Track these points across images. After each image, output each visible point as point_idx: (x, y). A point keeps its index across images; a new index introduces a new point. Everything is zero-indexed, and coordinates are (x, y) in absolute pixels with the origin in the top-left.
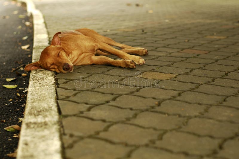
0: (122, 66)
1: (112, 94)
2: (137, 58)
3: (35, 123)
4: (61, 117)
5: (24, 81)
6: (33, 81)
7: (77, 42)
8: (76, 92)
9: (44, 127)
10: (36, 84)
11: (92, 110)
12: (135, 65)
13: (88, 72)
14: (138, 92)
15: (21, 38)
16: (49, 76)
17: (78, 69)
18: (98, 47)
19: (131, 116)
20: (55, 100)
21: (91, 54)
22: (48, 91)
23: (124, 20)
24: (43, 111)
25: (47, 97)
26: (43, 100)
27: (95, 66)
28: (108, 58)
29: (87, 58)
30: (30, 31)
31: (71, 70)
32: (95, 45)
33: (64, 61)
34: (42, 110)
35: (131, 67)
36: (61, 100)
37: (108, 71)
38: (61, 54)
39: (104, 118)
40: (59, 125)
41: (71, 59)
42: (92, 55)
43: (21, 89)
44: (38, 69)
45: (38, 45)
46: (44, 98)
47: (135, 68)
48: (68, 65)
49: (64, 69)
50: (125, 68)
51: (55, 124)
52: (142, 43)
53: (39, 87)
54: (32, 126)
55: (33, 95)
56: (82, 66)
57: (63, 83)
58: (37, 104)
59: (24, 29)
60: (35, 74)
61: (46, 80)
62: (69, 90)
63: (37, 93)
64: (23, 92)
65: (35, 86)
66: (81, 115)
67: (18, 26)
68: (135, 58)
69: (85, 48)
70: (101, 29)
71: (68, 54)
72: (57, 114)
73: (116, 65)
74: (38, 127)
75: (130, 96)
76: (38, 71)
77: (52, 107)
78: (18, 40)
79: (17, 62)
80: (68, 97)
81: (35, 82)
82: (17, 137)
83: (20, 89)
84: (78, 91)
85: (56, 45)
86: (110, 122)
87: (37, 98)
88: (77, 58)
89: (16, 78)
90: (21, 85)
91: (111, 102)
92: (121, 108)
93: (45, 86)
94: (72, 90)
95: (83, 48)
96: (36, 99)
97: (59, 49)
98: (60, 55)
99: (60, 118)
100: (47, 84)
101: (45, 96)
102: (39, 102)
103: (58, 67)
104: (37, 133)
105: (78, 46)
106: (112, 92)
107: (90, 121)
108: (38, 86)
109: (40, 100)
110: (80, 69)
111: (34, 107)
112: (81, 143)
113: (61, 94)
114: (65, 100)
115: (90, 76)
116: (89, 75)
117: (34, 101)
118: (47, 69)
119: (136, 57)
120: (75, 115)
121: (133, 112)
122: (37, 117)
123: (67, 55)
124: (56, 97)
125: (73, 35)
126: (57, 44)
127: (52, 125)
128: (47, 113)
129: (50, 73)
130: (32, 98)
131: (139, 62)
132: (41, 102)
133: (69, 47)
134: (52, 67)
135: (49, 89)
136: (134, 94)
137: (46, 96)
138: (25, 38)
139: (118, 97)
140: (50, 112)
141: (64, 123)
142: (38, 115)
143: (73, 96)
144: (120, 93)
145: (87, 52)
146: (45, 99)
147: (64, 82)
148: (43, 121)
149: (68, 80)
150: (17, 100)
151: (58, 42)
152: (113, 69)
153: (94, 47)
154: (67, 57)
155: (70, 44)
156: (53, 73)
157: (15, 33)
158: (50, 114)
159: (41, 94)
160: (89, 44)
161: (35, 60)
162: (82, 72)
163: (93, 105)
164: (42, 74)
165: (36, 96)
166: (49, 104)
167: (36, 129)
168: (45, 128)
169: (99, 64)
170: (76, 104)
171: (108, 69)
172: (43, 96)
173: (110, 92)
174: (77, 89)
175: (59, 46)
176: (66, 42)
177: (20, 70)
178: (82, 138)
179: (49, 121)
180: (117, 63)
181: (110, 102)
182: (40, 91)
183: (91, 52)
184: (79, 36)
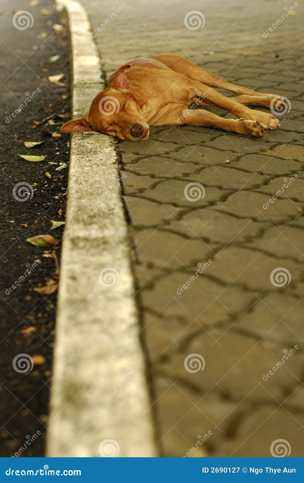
0: (238, 131)
1: (220, 188)
2: (265, 117)
3: (86, 239)
4: (131, 229)
5: (57, 148)
6: (78, 154)
7: (157, 84)
8: (156, 180)
9: (102, 247)
10: (83, 162)
11: (185, 217)
12: (262, 132)
13: (176, 141)
14: (267, 186)
15: (46, 58)
16: (106, 145)
17: (157, 133)
18: (195, 92)
19: (253, 234)
20: (118, 196)
21: (180, 105)
22: (106, 177)
23: (241, 31)
24: (99, 215)
25: (104, 190)
26: (98, 194)
27: (187, 128)
28: (213, 114)
29: (173, 113)
30: (64, 44)
31: (146, 136)
32: (191, 89)
33: (133, 120)
34: (97, 214)
35: (254, 134)
36: (129, 195)
37: (212, 140)
38: (129, 105)
39: (206, 235)
40: (128, 246)
41: (145, 114)
42: (183, 108)
43: (52, 163)
44: (85, 130)
45: (82, 81)
46: (100, 191)
47: (262, 136)
48: (141, 128)
49: (133, 134)
50: (242, 134)
51: (121, 242)
52: (274, 82)
53: (89, 168)
54: (82, 244)
55: (79, 182)
56: (166, 127)
57: (132, 162)
58: (87, 202)
59: (52, 38)
60: (79, 140)
61: (100, 154)
62: (144, 177)
63: (86, 179)
64: (56, 169)
65: (83, 165)
66: (167, 227)
67: (40, 34)
68: (262, 117)
69: (172, 95)
70: (198, 48)
71: (141, 105)
72: (124, 223)
73: (226, 128)
74: (91, 247)
75: (253, 194)
76: (86, 134)
77: (113, 209)
78: (42, 64)
79: (42, 110)
80: (141, 191)
81: (82, 156)
82: (49, 257)
83: (49, 163)
84: (159, 179)
85: (119, 89)
86: (216, 243)
87: (86, 189)
88: (156, 112)
89: (43, 141)
90: (51, 156)
91: (218, 203)
92: (237, 217)
93: (100, 167)
94: (148, 177)
95: (167, 94)
96: (84, 193)
97: (125, 97)
98: (126, 108)
99: (128, 231)
100: (103, 162)
101: (101, 186)
102: (91, 197)
103: (123, 130)
104: (91, 259)
105: (159, 91)
106: (221, 184)
107: (182, 239)
108: (88, 166)
109: (91, 194)
110: (161, 133)
111: (83, 207)
112: (167, 281)
113: (129, 183)
114: (136, 197)
115: (180, 148)
116: (177, 146)
117: (82, 196)
118: (103, 132)
119: (264, 115)
120: (154, 227)
121: (257, 226)
122: (89, 227)
123: (139, 108)
124: (120, 188)
125: (150, 70)
126: (121, 86)
127: (117, 244)
128: (107, 221)
129: (106, 140)
130: (78, 190)
131: (269, 124)
132: (94, 198)
133: (142, 91)
134: (111, 128)
135: (107, 173)
136: (260, 190)
137: (103, 185)
138: (55, 58)
139: (230, 194)
140: (111, 219)
141: (137, 242)
142: (91, 224)
143: (151, 189)
144: (235, 186)
145: (174, 103)
146: (101, 194)
147: (133, 159)
148: (100, 235)
149: (140, 156)
150: (46, 186)
151: (124, 84)
152: (222, 135)
153: (188, 92)
154: (139, 111)
155: (144, 86)
156: (112, 140)
157: (35, 48)
158: (112, 224)
159: (93, 181)
160: (178, 87)
161: (78, 110)
162: (165, 140)
163: (186, 209)
164: (93, 142)
165: (85, 185)
166: (108, 202)
167: (88, 251)
168: (105, 249)
169: (196, 125)
170: (156, 204)
171: (213, 136)
172: (98, 186)
173: (216, 184)
174: (157, 176)
175: (125, 91)
176: (136, 83)
177: (49, 125)
178: (168, 272)
179: (111, 237)
180: (229, 125)
181: (216, 204)
182: (90, 176)
183: (182, 102)
184: (160, 71)
